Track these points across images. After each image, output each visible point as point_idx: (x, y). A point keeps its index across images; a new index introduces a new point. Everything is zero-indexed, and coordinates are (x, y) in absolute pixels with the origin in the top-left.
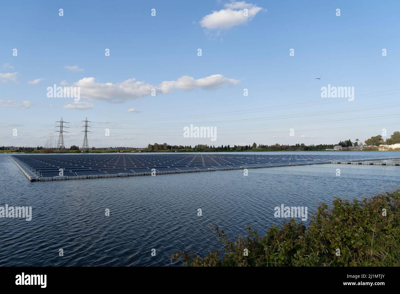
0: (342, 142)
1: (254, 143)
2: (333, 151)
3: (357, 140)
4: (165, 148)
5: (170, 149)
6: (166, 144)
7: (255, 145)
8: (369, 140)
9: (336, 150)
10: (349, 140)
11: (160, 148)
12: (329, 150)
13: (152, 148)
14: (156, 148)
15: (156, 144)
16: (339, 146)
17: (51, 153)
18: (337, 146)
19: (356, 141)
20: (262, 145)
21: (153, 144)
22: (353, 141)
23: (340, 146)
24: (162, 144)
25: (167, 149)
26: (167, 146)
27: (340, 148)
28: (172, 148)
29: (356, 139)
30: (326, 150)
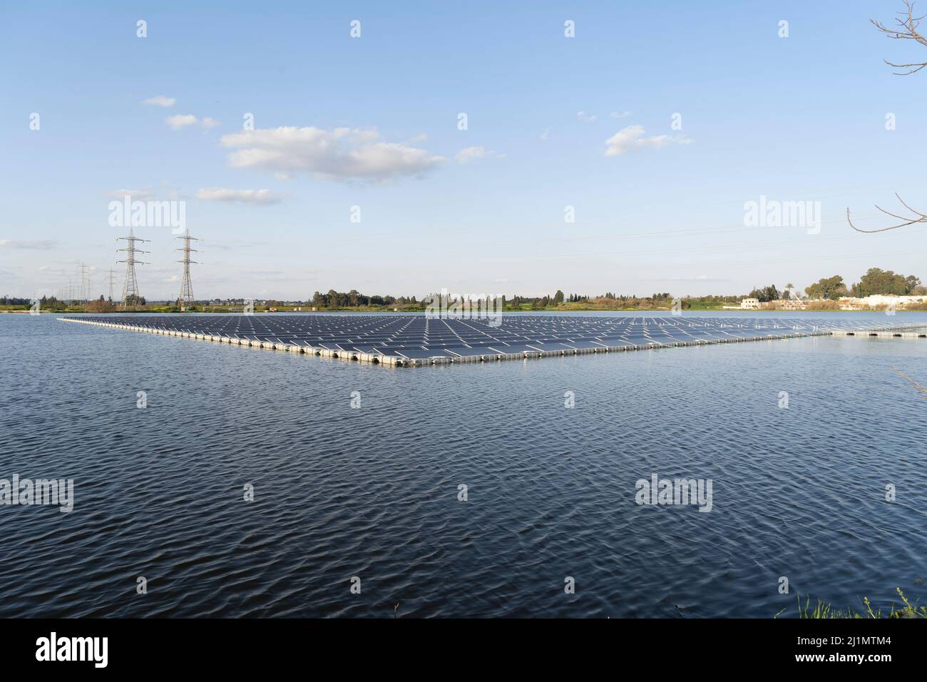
0: (759, 291)
1: (559, 291)
2: (740, 310)
3: (790, 286)
4: (355, 301)
5: (367, 304)
6: (355, 292)
7: (560, 296)
8: (814, 286)
9: (745, 308)
10: (773, 286)
11: (342, 301)
12: (731, 308)
13: (324, 301)
14: (333, 301)
15: (332, 291)
16: (751, 300)
17: (112, 312)
18: (748, 300)
19: (787, 289)
20: (576, 295)
21: (325, 292)
22: (781, 289)
23: (754, 300)
24: (347, 292)
25: (359, 305)
26: (357, 297)
27: (754, 304)
28: (369, 301)
29: (786, 285)
30: (724, 307)
